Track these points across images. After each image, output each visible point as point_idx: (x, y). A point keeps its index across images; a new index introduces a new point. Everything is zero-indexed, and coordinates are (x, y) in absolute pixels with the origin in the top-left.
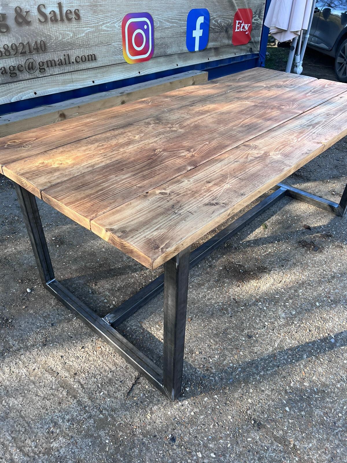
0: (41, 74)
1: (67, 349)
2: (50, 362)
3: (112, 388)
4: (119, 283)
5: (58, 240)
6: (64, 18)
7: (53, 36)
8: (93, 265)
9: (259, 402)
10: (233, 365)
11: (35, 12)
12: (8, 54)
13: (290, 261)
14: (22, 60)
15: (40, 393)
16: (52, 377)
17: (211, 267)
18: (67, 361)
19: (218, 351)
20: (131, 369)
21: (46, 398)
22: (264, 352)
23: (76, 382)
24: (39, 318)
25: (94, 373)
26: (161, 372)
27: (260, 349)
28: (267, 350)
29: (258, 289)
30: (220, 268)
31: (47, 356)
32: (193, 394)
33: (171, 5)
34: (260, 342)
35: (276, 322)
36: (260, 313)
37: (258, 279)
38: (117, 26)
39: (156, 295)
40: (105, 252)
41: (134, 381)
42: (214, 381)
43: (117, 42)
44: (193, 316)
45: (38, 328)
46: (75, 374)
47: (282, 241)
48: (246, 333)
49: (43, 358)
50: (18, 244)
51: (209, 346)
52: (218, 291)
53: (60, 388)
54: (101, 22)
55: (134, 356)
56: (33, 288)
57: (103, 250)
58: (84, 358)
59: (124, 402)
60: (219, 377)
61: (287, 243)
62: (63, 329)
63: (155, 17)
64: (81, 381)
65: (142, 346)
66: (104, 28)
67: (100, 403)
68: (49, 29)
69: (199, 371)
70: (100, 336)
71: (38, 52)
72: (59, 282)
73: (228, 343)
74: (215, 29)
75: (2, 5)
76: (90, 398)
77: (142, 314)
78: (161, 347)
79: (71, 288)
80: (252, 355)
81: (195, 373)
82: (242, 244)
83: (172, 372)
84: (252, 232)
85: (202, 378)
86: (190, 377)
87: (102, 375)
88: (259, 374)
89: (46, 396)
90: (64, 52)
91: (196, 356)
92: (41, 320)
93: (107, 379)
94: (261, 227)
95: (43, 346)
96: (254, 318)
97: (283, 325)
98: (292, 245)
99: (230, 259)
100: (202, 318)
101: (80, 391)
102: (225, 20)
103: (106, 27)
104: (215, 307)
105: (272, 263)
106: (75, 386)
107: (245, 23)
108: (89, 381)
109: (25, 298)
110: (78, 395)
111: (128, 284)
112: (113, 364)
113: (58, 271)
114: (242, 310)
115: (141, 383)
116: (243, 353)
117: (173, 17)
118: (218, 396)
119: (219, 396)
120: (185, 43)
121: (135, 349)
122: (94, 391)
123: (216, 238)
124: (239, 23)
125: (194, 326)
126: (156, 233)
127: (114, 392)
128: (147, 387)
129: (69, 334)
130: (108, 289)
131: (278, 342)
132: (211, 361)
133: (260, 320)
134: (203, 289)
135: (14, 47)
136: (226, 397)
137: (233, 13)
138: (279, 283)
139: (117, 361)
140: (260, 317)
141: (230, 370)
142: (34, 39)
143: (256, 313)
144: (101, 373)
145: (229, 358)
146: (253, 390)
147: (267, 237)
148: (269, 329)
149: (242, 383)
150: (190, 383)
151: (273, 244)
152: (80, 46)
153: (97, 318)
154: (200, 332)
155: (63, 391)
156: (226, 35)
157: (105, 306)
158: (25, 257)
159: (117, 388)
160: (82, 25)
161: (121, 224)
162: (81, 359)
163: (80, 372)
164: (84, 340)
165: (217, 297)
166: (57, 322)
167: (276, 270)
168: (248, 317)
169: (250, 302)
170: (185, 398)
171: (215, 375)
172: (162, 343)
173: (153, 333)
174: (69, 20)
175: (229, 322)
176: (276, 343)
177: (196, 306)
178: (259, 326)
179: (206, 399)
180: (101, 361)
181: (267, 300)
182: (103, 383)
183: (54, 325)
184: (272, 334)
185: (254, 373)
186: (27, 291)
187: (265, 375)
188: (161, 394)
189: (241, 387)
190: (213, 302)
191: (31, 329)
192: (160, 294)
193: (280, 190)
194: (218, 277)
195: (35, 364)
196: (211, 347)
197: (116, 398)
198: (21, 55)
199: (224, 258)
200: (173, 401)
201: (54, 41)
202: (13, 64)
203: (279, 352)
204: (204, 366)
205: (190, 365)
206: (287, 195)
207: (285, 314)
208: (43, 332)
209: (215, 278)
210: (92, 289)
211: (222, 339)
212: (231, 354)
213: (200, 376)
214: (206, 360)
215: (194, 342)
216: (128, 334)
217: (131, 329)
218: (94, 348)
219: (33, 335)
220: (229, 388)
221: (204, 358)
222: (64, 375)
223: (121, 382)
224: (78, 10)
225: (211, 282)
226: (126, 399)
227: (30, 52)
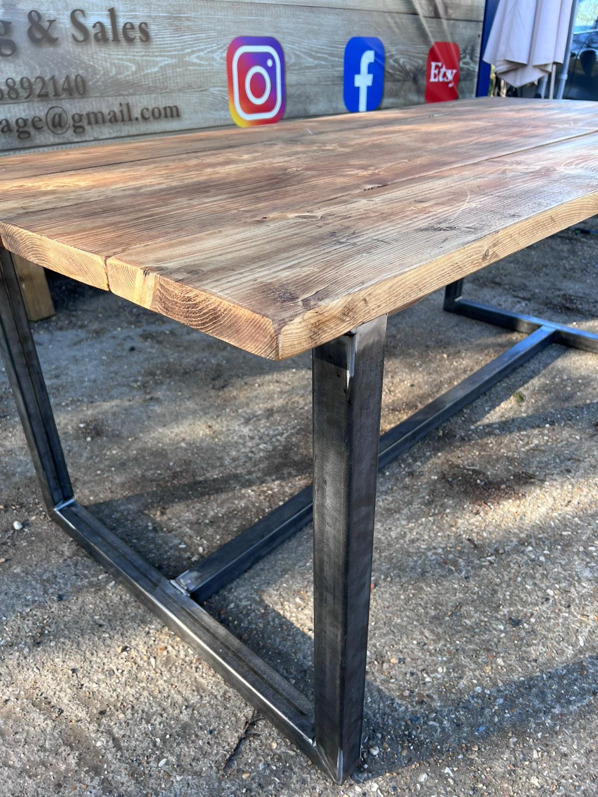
0: (77, 137)
1: (88, 654)
2: (45, 685)
3: (188, 747)
4: (214, 508)
5: (91, 427)
6: (121, 36)
7: (100, 68)
8: (160, 474)
9: (559, 784)
10: (483, 691)
11: (65, 23)
12: (14, 96)
13: (583, 461)
14: (41, 108)
15: (13, 760)
16: (45, 719)
17: (413, 475)
18: (85, 681)
19: (442, 656)
20: (236, 701)
21: (27, 772)
22: (554, 658)
23: (102, 732)
24: (33, 583)
25: (146, 709)
26: (307, 704)
27: (545, 652)
28: (561, 652)
29: (521, 519)
30: (433, 477)
31: (41, 669)
32: (390, 764)
33: (315, 27)
34: (541, 634)
35: (573, 590)
36: (533, 569)
37: (519, 498)
38: (218, 58)
39: (294, 534)
40: (186, 450)
41: (242, 731)
42: (439, 730)
43: (217, 86)
44: (380, 577)
45: (27, 606)
46: (102, 713)
47: (559, 425)
48: (506, 613)
49: (31, 673)
50: (8, 436)
51: (422, 645)
52: (433, 524)
53: (63, 748)
54: (188, 48)
55: (243, 667)
56: (28, 520)
57: (183, 445)
58: (125, 673)
59: (216, 785)
60: (451, 721)
61: (571, 427)
62: (83, 606)
63: (286, 47)
64: (115, 730)
65: (263, 646)
66: (193, 59)
67: (156, 788)
68: (93, 55)
69: (400, 706)
70: (167, 622)
71: (71, 94)
72: (86, 508)
73: (466, 637)
74: (395, 74)
75: (4, 6)
76: (132, 775)
77: (262, 573)
78: (309, 649)
79: (108, 521)
80: (527, 666)
81: (392, 711)
82: (475, 431)
83: (338, 704)
84: (493, 407)
85: (409, 722)
86: (380, 720)
87: (165, 715)
88: (550, 712)
89: (28, 767)
90: (120, 99)
91: (391, 668)
92: (35, 589)
93: (178, 724)
94: (512, 398)
95: (34, 645)
96: (519, 579)
97: (591, 595)
98: (582, 431)
99: (453, 459)
100: (400, 582)
101: (109, 756)
102: (412, 60)
103: (198, 57)
104: (427, 557)
105: (544, 466)
106: (99, 744)
107: (447, 68)
108: (135, 731)
109: (8, 541)
110: (105, 766)
111: (234, 511)
112: (194, 688)
113: (85, 486)
114: (491, 563)
115: (259, 735)
116: (504, 662)
117: (319, 48)
118: (452, 771)
119: (455, 769)
120: (341, 96)
121: (245, 649)
122: (143, 755)
123: (420, 417)
124: (437, 67)
125: (383, 600)
126: (288, 273)
127: (193, 760)
128: (274, 745)
129: (97, 617)
130: (188, 522)
131: (584, 633)
132: (428, 679)
133: (535, 584)
134: (398, 519)
135: (26, 85)
136: (475, 772)
137: (425, 49)
138: (566, 506)
139: (204, 681)
140: (533, 577)
141: (478, 703)
142: (64, 72)
143: (524, 569)
144: (164, 710)
145: (471, 673)
146: (540, 753)
147: (528, 416)
148: (559, 604)
149: (510, 735)
150: (380, 736)
151: (540, 429)
152: (150, 90)
153: (159, 581)
154: (399, 613)
155: (69, 755)
156: (414, 87)
157: (180, 557)
158: (20, 461)
159: (201, 748)
160: (153, 52)
161: (190, 260)
162: (119, 675)
163: (112, 708)
164: (130, 632)
165: (430, 537)
166: (71, 593)
167: (555, 480)
168: (506, 578)
169: (507, 545)
170: (370, 775)
171: (441, 715)
172: (310, 638)
173: (288, 615)
174: (130, 41)
175: (463, 590)
176: (579, 637)
177: (386, 557)
178: (535, 599)
179: (423, 777)
180: (165, 681)
181: (544, 542)
182: (168, 736)
183: (65, 598)
184: (567, 615)
185: (537, 711)
186: (13, 528)
187: (565, 715)
188: (310, 763)
189: (508, 747)
190: (423, 546)
191: (12, 607)
192: (303, 531)
193: (542, 331)
194: (429, 496)
195: (11, 689)
196: (426, 647)
197: (198, 774)
198: (39, 99)
199: (439, 458)
200: (341, 782)
201: (100, 78)
202: (23, 115)
203: (591, 657)
204: (412, 692)
205: (379, 691)
206: (556, 342)
207: (591, 572)
208: (38, 613)
209: (424, 497)
210: (154, 522)
211: (451, 628)
212: (475, 663)
213: (404, 718)
214: (417, 679)
215: (385, 635)
216: (230, 618)
217: (237, 606)
218: (150, 650)
219: (14, 620)
220: (479, 749)
221: (412, 674)
222: (77, 716)
223: (211, 732)
224: (146, 24)
225: (414, 506)
226: (223, 776)
227: (57, 95)
